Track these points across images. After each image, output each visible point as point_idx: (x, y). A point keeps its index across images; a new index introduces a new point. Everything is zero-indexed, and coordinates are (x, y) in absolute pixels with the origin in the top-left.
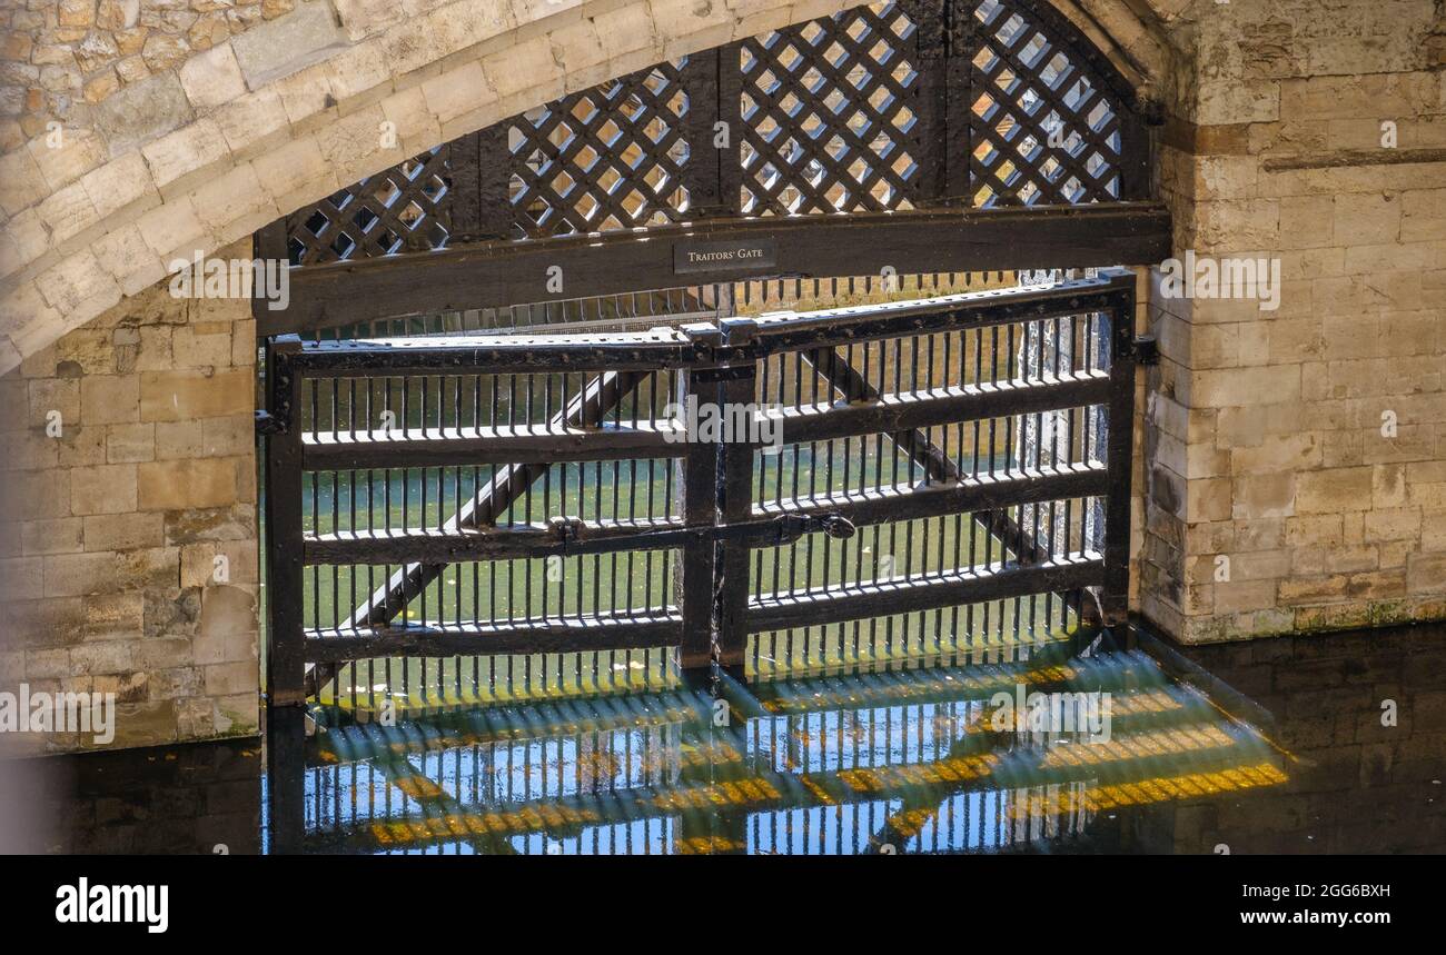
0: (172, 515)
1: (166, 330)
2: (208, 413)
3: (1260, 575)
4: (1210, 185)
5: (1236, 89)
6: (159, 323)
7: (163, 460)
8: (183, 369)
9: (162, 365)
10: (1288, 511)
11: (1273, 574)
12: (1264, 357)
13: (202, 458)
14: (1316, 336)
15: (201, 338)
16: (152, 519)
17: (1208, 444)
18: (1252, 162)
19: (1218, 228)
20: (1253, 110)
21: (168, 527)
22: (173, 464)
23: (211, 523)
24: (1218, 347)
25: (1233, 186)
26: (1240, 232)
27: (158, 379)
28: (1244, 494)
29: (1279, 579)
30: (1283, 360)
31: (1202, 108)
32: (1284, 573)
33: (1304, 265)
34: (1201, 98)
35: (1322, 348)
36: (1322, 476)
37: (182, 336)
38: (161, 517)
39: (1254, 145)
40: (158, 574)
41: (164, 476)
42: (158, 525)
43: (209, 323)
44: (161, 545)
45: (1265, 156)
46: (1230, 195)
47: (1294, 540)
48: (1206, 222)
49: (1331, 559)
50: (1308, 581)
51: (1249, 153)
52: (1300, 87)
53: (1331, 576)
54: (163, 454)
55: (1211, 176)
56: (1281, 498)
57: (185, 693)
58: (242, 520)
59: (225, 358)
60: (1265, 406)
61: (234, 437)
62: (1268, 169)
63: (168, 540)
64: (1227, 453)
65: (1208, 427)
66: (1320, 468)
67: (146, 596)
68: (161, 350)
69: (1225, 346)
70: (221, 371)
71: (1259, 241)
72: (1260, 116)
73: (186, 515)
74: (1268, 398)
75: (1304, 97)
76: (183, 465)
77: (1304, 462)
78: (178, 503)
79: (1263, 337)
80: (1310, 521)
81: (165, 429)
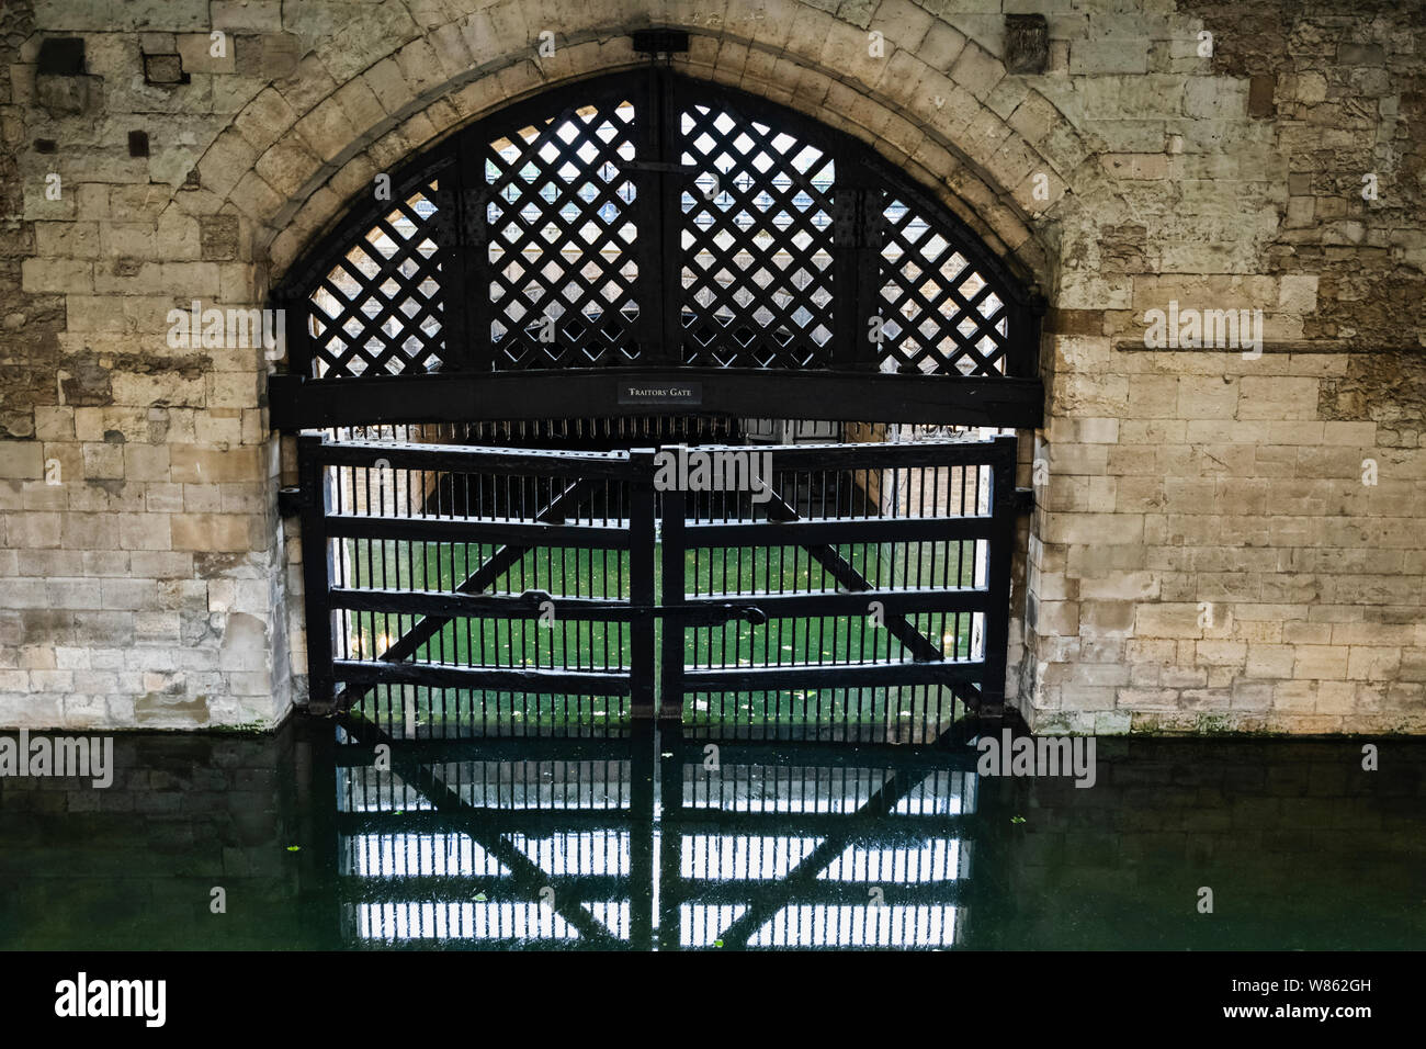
0: (200, 556)
1: (189, 412)
2: (224, 479)
3: (1102, 683)
4: (1068, 359)
5: (1094, 281)
6: (184, 406)
7: (190, 513)
8: (204, 443)
9: (188, 439)
10: (1129, 633)
11: (1113, 683)
12: (1111, 506)
13: (222, 514)
14: (1158, 493)
15: (217, 420)
16: (183, 557)
17: (1060, 574)
18: (1105, 342)
19: (1073, 396)
20: (1108, 298)
21: (197, 565)
22: (198, 516)
23: (231, 564)
24: (1071, 496)
25: (1088, 361)
26: (1094, 400)
27: (185, 450)
28: (1090, 616)
29: (1118, 687)
30: (1128, 510)
31: (1063, 294)
32: (1123, 683)
33: (1151, 432)
34: (1062, 286)
35: (1163, 503)
36: (1158, 608)
37: (201, 417)
38: (191, 557)
39: (1108, 328)
40: (192, 599)
41: (192, 526)
42: (189, 563)
43: (223, 409)
44: (193, 578)
45: (1118, 339)
46: (1085, 370)
47: (1134, 657)
48: (1062, 390)
49: (1165, 675)
50: (1144, 691)
51: (1103, 335)
52: (1152, 282)
53: (1164, 689)
54: (191, 507)
55: (1068, 352)
56: (1122, 621)
57: (215, 691)
58: (256, 565)
59: (236, 438)
60: (1111, 547)
61: (246, 499)
62: (1120, 350)
63: (198, 575)
64: (1075, 582)
65: (1059, 560)
66: (1157, 601)
67: (182, 615)
68: (186, 427)
69: (1077, 494)
70: (234, 447)
71: (1110, 409)
72: (1113, 304)
73: (211, 557)
74: (1113, 540)
75: (1155, 290)
76: (206, 517)
77: (1143, 594)
78: (204, 547)
79: (1111, 490)
80: (1147, 643)
81: (191, 489)
